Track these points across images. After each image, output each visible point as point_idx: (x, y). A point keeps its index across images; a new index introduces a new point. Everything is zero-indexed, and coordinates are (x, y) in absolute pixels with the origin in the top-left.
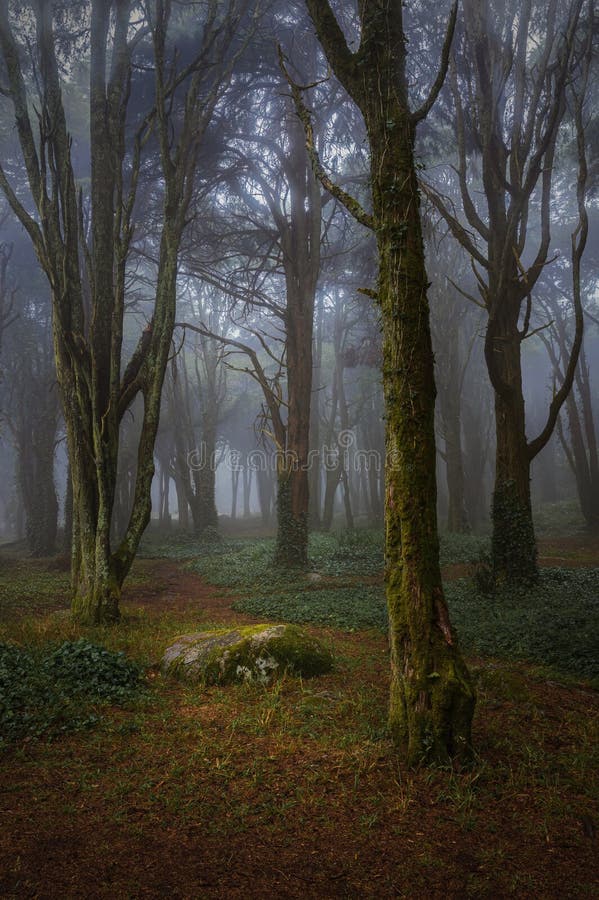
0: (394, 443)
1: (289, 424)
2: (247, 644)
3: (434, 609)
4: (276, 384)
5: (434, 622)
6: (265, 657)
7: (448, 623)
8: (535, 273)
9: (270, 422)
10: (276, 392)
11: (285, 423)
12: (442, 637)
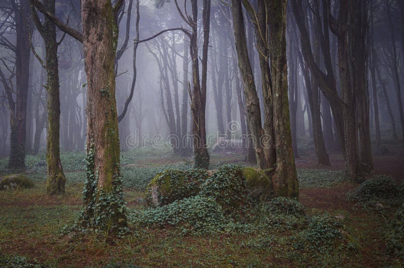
0: (50, 124)
1: (17, 102)
2: (7, 179)
3: (58, 162)
4: (10, 81)
5: (57, 165)
6: (13, 183)
7: (61, 164)
8: (121, 53)
9: (7, 100)
10: (10, 86)
11: (15, 101)
12: (59, 168)
